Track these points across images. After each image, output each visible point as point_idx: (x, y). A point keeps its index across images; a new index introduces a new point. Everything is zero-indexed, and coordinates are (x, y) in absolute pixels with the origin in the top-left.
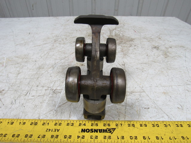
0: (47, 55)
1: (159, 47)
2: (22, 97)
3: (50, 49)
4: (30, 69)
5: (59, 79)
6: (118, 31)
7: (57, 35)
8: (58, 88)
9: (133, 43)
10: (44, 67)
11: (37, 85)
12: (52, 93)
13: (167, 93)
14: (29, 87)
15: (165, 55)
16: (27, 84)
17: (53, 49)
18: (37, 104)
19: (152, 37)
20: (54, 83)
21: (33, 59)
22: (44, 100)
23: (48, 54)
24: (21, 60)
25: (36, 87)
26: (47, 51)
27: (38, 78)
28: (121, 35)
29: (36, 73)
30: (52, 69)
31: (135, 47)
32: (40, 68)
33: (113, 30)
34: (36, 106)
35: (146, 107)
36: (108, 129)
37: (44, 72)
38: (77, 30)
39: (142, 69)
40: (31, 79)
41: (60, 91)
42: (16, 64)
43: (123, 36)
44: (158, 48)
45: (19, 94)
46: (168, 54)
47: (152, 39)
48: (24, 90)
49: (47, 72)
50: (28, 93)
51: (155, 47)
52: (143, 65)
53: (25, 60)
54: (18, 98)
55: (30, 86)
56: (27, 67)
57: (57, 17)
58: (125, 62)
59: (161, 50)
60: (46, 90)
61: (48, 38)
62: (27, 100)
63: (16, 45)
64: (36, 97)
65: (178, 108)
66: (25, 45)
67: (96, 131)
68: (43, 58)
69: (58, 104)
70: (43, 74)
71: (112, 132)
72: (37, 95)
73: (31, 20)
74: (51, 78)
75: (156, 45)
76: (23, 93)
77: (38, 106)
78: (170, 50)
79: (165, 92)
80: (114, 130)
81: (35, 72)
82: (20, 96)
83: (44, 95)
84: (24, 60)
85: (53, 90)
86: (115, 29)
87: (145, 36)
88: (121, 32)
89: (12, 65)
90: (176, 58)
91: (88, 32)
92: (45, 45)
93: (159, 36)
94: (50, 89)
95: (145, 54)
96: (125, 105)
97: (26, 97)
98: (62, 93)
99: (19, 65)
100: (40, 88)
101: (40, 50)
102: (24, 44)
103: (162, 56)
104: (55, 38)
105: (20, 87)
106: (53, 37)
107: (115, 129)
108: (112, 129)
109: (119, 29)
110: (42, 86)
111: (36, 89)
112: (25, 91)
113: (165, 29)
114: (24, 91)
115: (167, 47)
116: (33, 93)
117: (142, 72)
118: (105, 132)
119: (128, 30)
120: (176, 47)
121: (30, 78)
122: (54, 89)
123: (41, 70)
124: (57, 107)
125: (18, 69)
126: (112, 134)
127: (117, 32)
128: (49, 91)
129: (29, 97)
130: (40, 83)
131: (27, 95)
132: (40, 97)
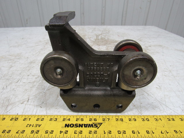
0: (38, 53)
2: (13, 84)
3: (42, 49)
6: (104, 35)
10: (35, 62)
11: (28, 75)
17: (44, 49)
21: (25, 56)
22: (34, 85)
23: (40, 53)
24: (14, 57)
26: (39, 51)
27: (29, 70)
32: (31, 63)
33: (99, 35)
34: (26, 90)
36: (94, 123)
37: (35, 65)
42: (9, 60)
43: (108, 39)
45: (11, 81)
48: (15, 79)
49: (38, 65)
50: (19, 81)
53: (18, 57)
54: (9, 84)
55: (21, 76)
56: (19, 63)
60: (36, 78)
61: (40, 41)
62: (18, 86)
63: (10, 47)
64: (26, 83)
66: (18, 47)
67: (81, 126)
68: (34, 55)
69: (47, 88)
70: (34, 67)
71: (98, 127)
76: (14, 81)
77: (28, 90)
80: (100, 125)
82: (11, 83)
83: (34, 82)
86: (101, 35)
88: (107, 37)
89: (5, 61)
97: (18, 84)
99: (12, 61)
100: (30, 77)
101: (32, 50)
104: (46, 41)
105: (12, 77)
107: (102, 123)
108: (99, 123)
110: (32, 76)
111: (27, 78)
112: (16, 80)
115: (147, 46)
116: (24, 81)
118: (91, 127)
120: (155, 46)
121: (22, 70)
123: (32, 64)
124: (46, 90)
125: (11, 64)
126: (98, 128)
127: (103, 37)
128: (39, 79)
129: (19, 83)
130: (31, 73)
131: (18, 82)
132: (30, 83)
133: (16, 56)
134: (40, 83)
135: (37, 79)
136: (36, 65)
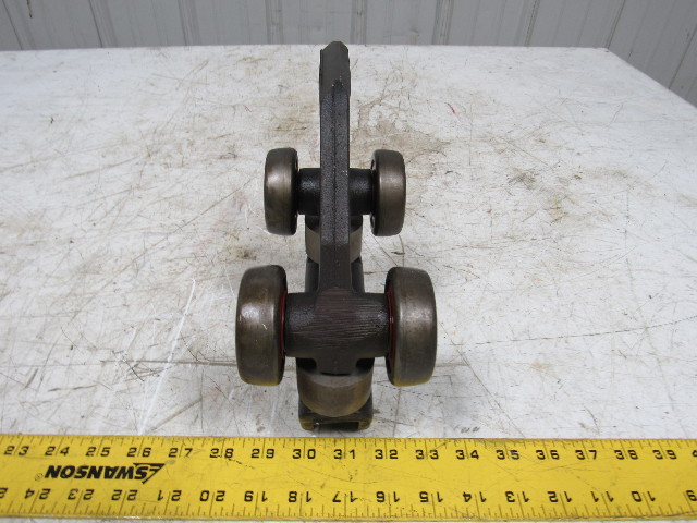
0: (115, 212)
1: (537, 177)
2: (13, 395)
3: (129, 190)
4: (48, 276)
5: (156, 315)
6: (391, 108)
7: (160, 128)
8: (152, 355)
9: (443, 160)
10: (100, 266)
11: (70, 344)
12: (126, 374)
13: (549, 366)
14: (40, 351)
15: (554, 212)
16: (33, 338)
17: (139, 188)
18: (68, 424)
19: (513, 135)
20: (134, 333)
21: (59, 230)
22: (94, 404)
23: (120, 211)
24: (15, 236)
25: (67, 351)
26: (116, 197)
27: (77, 312)
28: (399, 126)
29: (70, 293)
30: (132, 273)
31: (449, 178)
32: (85, 270)
33: (373, 104)
35: (468, 427)
37: (99, 287)
38: (234, 107)
39: (466, 269)
40: (49, 319)
41: (157, 365)
43: (408, 130)
44: (532, 180)
45: (2, 380)
46: (565, 203)
47: (511, 141)
48: (20, 365)
49: (112, 287)
50: (37, 379)
51: (521, 179)
52: (470, 252)
53: (30, 237)
55: (43, 347)
56: (35, 269)
57: (163, 50)
58: (405, 243)
59: (542, 190)
60: (104, 363)
61: (125, 141)
62: (33, 405)
64: (64, 393)
65: (583, 426)
66: (33, 171)
68: (98, 226)
69: (145, 421)
70: (95, 294)
72: (71, 385)
73: (62, 63)
74: (124, 312)
75: (526, 166)
76: (17, 377)
78: (574, 187)
79: (542, 361)
81: (65, 290)
82: (4, 391)
83: (94, 386)
84: (25, 235)
85: (132, 364)
86: (379, 101)
87: (489, 129)
88: (403, 116)
90: (593, 219)
91: (277, 113)
92: (110, 171)
93: (541, 131)
94: (119, 357)
95: (482, 205)
96: (393, 418)
97: (30, 396)
98: (163, 374)
99: (7, 258)
100: (81, 355)
101: (90, 193)
102: (31, 166)
103: (542, 214)
104: (149, 141)
105: (8, 352)
106: (143, 137)
109: (394, 103)
110: (89, 349)
111: (67, 361)
112: (25, 370)
113: (564, 101)
114: (20, 370)
115: (566, 174)
116: (56, 377)
117: (464, 280)
119: (426, 105)
120: (596, 177)
121: (48, 314)
122: (137, 357)
123: (88, 277)
125: (2, 276)
127: (386, 114)
128: (116, 366)
129: (37, 391)
130: (82, 335)
131: (32, 386)
132: (79, 392)
133: (23, 231)
134: (121, 392)
135: (108, 366)
136: (104, 283)
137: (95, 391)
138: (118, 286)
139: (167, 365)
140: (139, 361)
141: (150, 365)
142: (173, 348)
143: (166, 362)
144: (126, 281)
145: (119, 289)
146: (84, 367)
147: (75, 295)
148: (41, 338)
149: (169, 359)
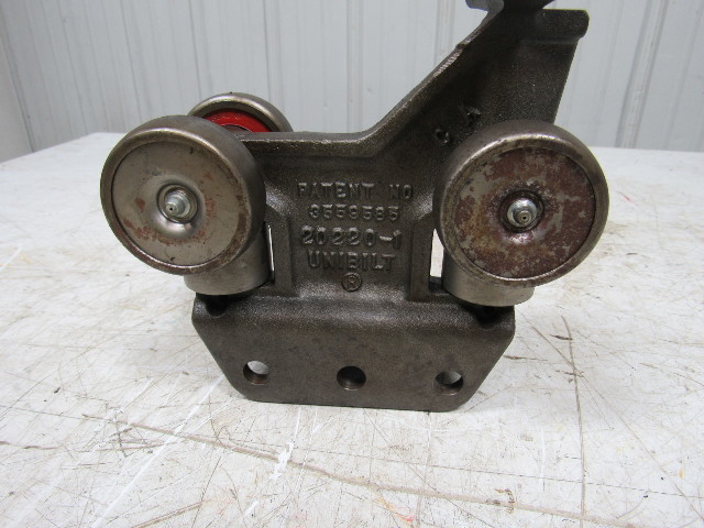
4: (82, 305)
5: (185, 368)
8: (155, 420)
12: (107, 440)
14: (17, 388)
20: (146, 386)
25: (49, 394)
39: (683, 372)
40: (53, 352)
41: (156, 435)
58: (571, 325)
72: (26, 442)
84: (83, 264)
85: (123, 428)
94: (111, 414)
98: (158, 451)
117: (684, 389)
122: (134, 418)
137: (51, 457)
138: (156, 326)
139: (171, 438)
140: (134, 425)
141: (146, 434)
142: (190, 415)
143: (171, 433)
144: (167, 322)
145: (155, 330)
146: (57, 419)
147: (100, 329)
148: (29, 371)
149: (177, 431)
